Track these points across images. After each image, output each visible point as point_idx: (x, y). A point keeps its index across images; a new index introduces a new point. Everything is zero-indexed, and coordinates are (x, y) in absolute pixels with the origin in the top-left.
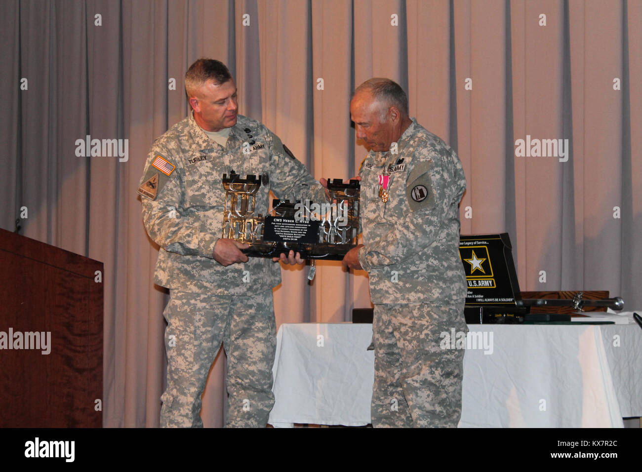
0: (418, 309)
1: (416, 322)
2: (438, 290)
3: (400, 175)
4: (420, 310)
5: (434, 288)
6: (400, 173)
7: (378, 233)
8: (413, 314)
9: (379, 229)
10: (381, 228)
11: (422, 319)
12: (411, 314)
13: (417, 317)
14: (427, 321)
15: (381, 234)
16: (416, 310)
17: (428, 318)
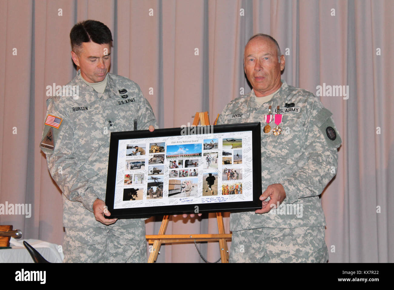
0: (303, 237)
1: (301, 249)
2: (313, 217)
3: (295, 116)
4: (304, 238)
5: (310, 216)
6: (294, 114)
7: (267, 166)
8: (297, 241)
9: (269, 163)
10: (270, 162)
11: (305, 246)
12: (295, 242)
13: (301, 245)
14: (310, 249)
15: (270, 167)
16: (301, 238)
17: (311, 245)
